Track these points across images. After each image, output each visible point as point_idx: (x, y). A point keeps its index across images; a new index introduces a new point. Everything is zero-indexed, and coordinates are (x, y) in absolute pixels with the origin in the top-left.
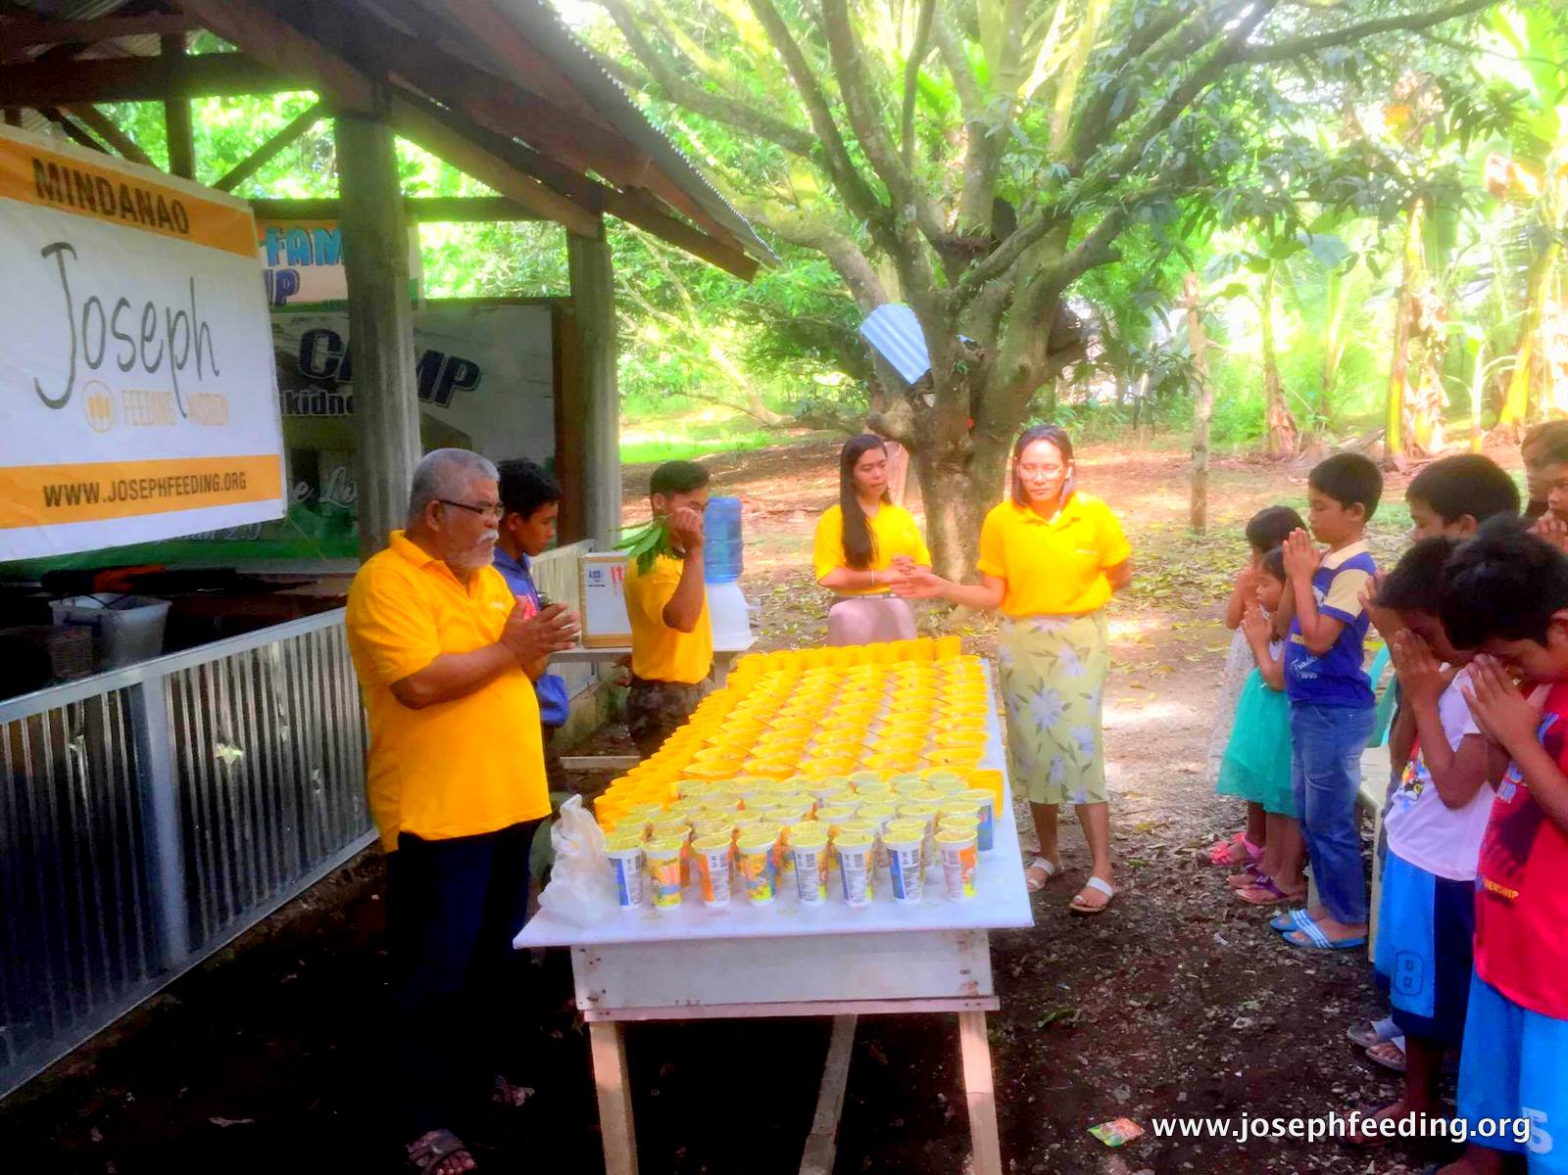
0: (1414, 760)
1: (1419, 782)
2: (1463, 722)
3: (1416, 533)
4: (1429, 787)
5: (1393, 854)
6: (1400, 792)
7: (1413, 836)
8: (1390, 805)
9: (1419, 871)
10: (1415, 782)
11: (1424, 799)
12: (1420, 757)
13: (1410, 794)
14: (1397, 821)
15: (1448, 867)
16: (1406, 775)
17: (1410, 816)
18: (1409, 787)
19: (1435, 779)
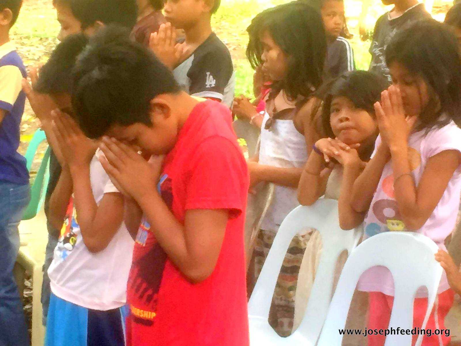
0: (69, 217)
1: (74, 235)
2: (104, 183)
3: (61, 34)
4: (79, 239)
5: (55, 296)
6: (60, 245)
7: (68, 281)
8: (49, 260)
9: (75, 307)
10: (71, 235)
11: (78, 248)
12: (74, 214)
13: (68, 246)
14: (58, 270)
15: (96, 301)
16: (63, 231)
17: (68, 264)
18: (66, 240)
19: (83, 232)
